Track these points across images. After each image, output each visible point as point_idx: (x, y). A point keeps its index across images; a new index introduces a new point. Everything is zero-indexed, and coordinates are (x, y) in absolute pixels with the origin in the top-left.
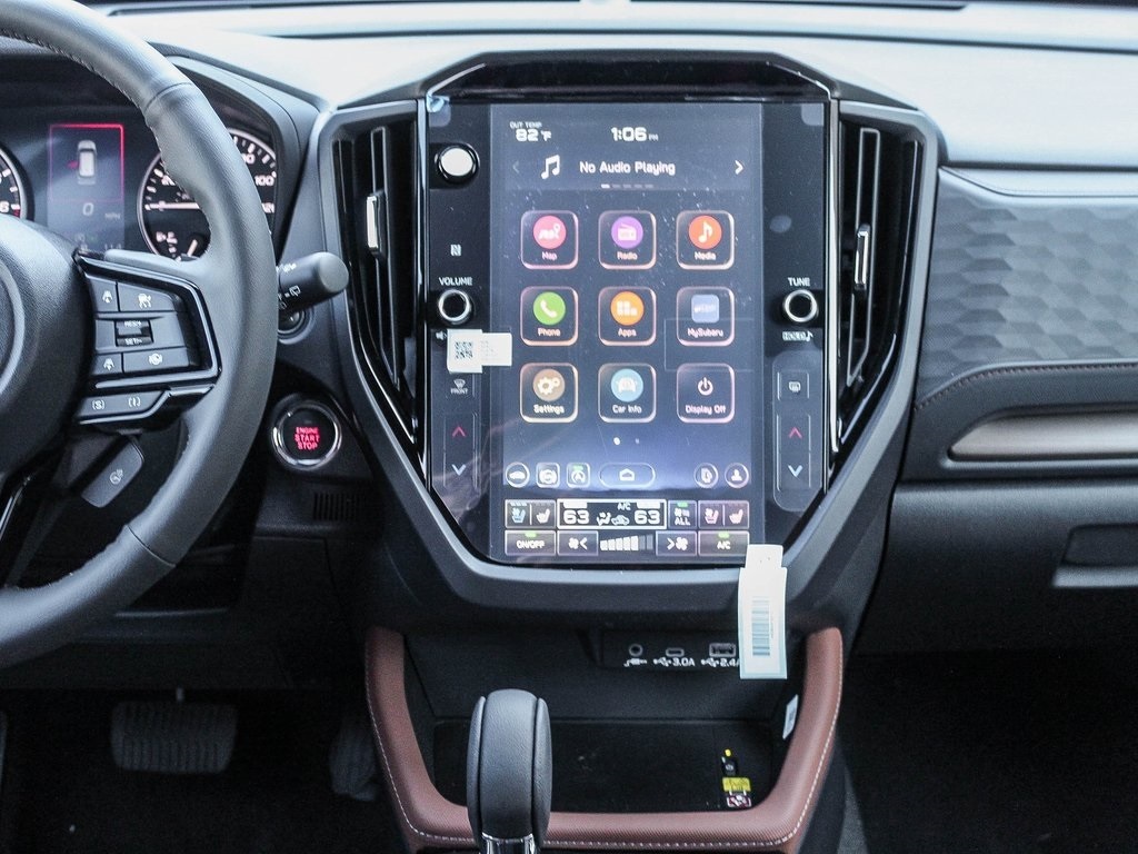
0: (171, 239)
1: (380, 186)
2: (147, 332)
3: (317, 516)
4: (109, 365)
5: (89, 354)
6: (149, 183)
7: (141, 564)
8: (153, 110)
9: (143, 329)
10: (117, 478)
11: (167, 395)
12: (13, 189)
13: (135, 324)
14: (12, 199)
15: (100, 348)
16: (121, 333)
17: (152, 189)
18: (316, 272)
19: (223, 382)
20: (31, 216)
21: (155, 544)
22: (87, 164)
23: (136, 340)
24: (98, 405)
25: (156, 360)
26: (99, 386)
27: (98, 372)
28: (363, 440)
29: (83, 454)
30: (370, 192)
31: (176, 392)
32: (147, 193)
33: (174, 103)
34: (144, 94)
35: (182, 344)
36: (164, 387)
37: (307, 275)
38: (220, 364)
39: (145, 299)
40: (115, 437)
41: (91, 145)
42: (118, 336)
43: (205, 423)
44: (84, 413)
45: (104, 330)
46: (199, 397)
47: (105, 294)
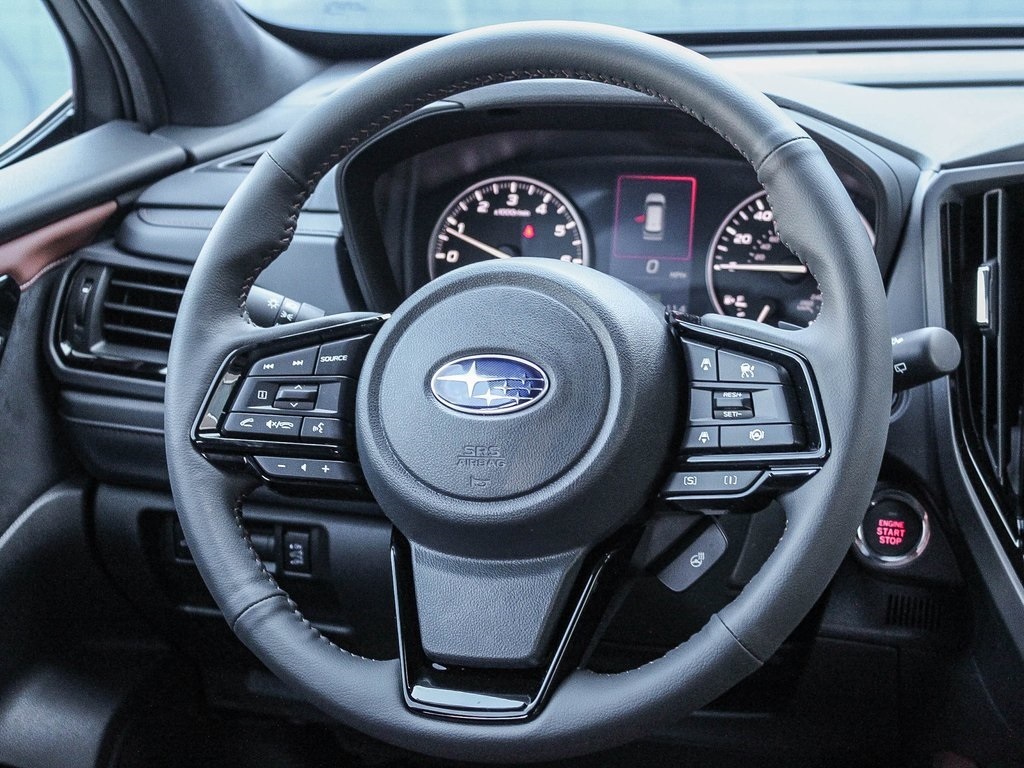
0: (740, 302)
1: (992, 254)
2: (748, 405)
3: (892, 619)
4: (704, 438)
5: (681, 423)
6: (721, 242)
9: (744, 401)
10: (698, 561)
11: (767, 474)
12: (576, 243)
13: (735, 395)
14: (575, 253)
15: (694, 420)
16: (719, 404)
17: (723, 248)
18: (925, 348)
19: (830, 470)
22: (654, 219)
23: (736, 413)
24: (688, 481)
25: (757, 436)
26: (691, 460)
27: (691, 445)
29: (664, 531)
30: (980, 263)
31: (778, 472)
32: (717, 252)
33: (792, 159)
34: (760, 147)
35: (784, 418)
36: (764, 466)
37: (915, 351)
38: (829, 445)
39: (747, 369)
40: (698, 517)
41: (660, 198)
42: (715, 407)
43: (808, 507)
44: (673, 488)
45: (700, 401)
46: (807, 478)
47: (703, 361)
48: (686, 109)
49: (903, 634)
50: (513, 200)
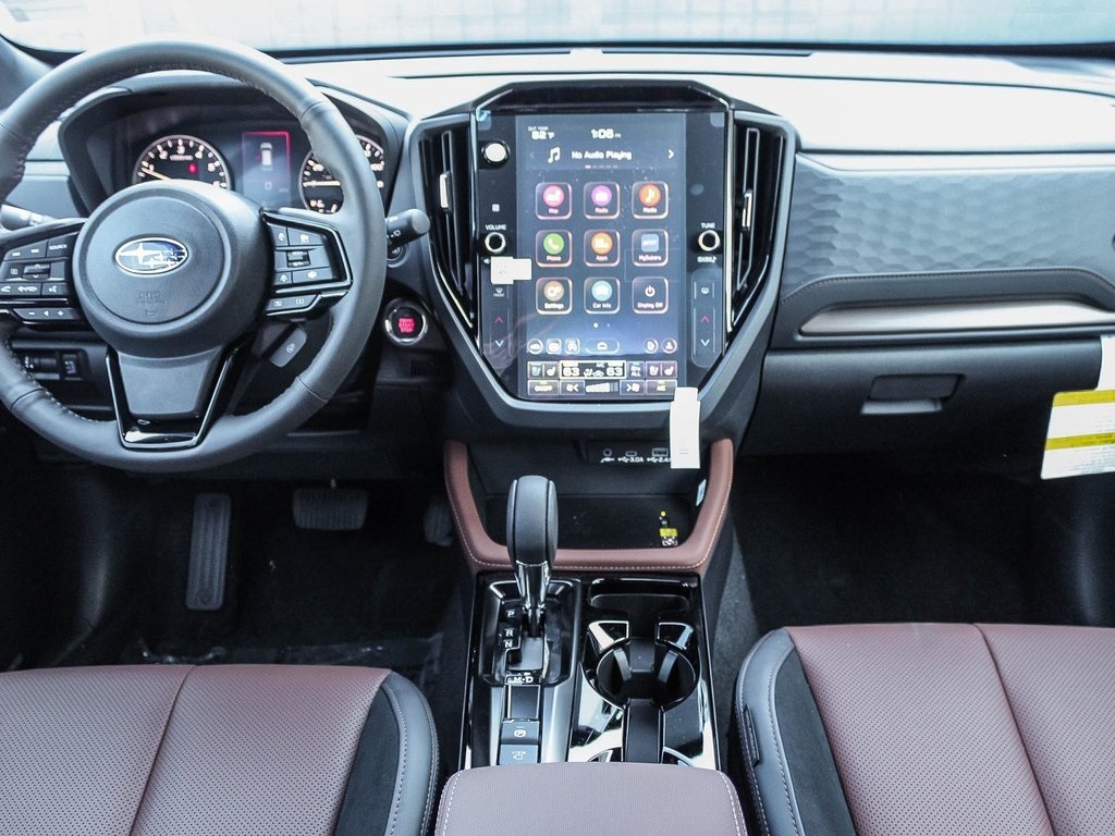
0: (320, 204)
1: (448, 168)
2: (306, 258)
3: (415, 372)
4: (284, 279)
5: (271, 272)
6: (306, 170)
7: (307, 400)
8: (306, 118)
9: (304, 257)
10: (291, 349)
11: (320, 297)
12: (221, 174)
13: (299, 253)
14: (222, 180)
15: (278, 269)
16: (290, 259)
17: (307, 173)
18: (410, 221)
19: (354, 289)
20: (233, 188)
21: (316, 388)
22: (267, 157)
23: (300, 263)
24: (278, 303)
25: (312, 275)
26: (278, 292)
27: (277, 283)
28: (441, 326)
29: (270, 334)
30: (442, 172)
31: (325, 295)
32: (304, 175)
33: (319, 114)
34: (300, 108)
35: (327, 264)
36: (318, 292)
37: (405, 223)
38: (352, 278)
39: (305, 238)
40: (289, 324)
41: (269, 146)
42: (288, 261)
43: (343, 314)
44: (269, 309)
45: (280, 258)
46: (340, 298)
47: (280, 235)
48: (257, 87)
49: (417, 380)
50: (181, 150)
